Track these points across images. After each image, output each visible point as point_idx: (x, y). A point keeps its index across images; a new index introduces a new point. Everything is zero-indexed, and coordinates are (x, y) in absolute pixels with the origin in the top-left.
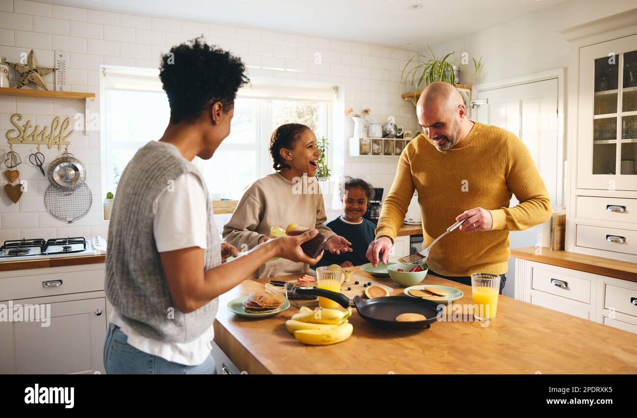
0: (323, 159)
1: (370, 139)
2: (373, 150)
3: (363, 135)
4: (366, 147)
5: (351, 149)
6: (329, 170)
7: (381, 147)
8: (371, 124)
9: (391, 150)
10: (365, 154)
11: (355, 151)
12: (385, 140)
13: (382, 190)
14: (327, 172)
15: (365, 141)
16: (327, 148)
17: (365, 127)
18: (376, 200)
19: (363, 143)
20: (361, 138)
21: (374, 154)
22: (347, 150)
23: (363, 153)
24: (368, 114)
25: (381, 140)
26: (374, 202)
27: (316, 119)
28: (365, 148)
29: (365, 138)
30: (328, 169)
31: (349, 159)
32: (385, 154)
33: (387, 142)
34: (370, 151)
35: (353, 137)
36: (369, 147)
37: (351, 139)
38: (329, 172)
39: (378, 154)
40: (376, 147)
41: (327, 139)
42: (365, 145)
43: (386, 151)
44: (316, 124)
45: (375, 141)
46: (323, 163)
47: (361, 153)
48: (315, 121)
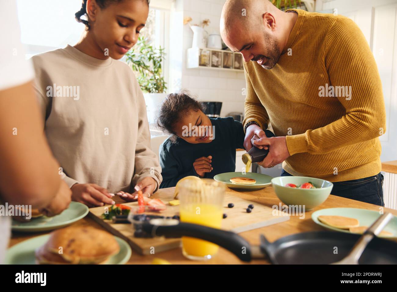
0: (160, 69)
1: (210, 51)
2: (212, 62)
3: (203, 46)
4: (205, 58)
5: (189, 60)
6: (166, 83)
7: (220, 60)
8: (210, 35)
9: (230, 63)
10: (204, 65)
11: (194, 62)
12: (224, 53)
13: (220, 104)
14: (164, 85)
15: (205, 52)
16: (163, 57)
17: (204, 38)
18: (214, 114)
19: (203, 53)
20: (202, 48)
21: (213, 66)
22: (185, 61)
23: (202, 64)
24: (207, 25)
25: (221, 52)
26: (213, 116)
27: (152, 33)
28: (205, 60)
29: (205, 49)
30: (165, 81)
31: (187, 71)
32: (225, 67)
33: (226, 55)
34: (209, 63)
35: (191, 47)
36: (208, 58)
37: (189, 50)
38: (166, 85)
39: (217, 66)
40: (215, 59)
41: (163, 49)
42: (204, 56)
43: (225, 64)
44: (151, 37)
45: (215, 53)
46: (159, 75)
47: (200, 65)
48: (150, 33)
